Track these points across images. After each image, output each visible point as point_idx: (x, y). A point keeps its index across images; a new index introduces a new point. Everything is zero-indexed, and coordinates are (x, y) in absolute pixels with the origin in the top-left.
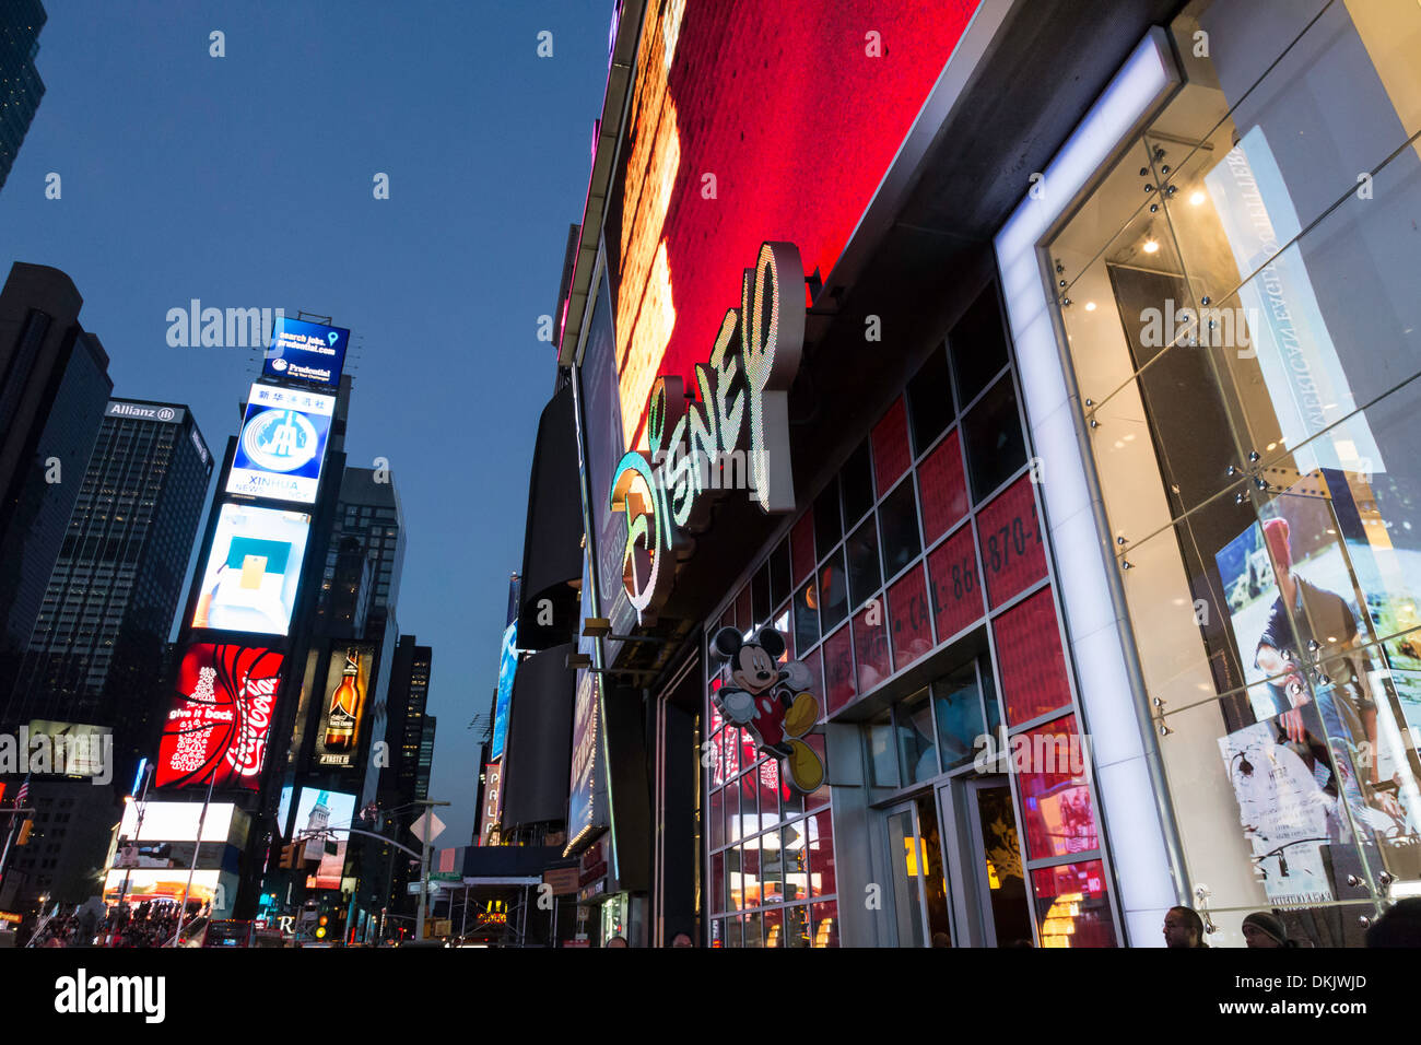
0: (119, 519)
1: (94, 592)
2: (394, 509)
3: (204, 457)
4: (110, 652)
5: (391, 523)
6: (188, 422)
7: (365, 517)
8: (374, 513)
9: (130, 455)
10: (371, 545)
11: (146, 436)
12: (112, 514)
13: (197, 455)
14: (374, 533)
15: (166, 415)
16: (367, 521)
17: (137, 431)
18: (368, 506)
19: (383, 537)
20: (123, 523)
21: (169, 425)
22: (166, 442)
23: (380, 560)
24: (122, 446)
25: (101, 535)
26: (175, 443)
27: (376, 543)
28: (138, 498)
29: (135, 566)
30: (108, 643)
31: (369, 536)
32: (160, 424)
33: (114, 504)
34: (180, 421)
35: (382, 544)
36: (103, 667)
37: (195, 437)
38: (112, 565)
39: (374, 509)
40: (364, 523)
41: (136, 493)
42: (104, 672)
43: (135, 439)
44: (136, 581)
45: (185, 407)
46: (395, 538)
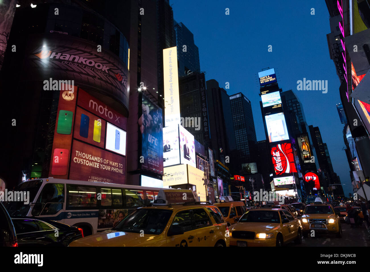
0: (239, 120)
1: (240, 136)
2: (296, 98)
3: (248, 101)
4: (248, 147)
5: (297, 102)
6: (243, 96)
7: (290, 103)
8: (291, 101)
9: (235, 107)
10: (294, 109)
11: (236, 102)
12: (237, 120)
13: (247, 102)
14: (294, 106)
15: (238, 96)
16: (291, 104)
17: (234, 101)
18: (289, 100)
19: (296, 106)
20: (239, 121)
21: (239, 98)
22: (240, 102)
23: (298, 112)
24: (233, 106)
25: (237, 125)
26: (242, 101)
27: (295, 108)
28: (240, 115)
29: (245, 129)
30: (247, 146)
31: (293, 107)
32: (238, 98)
33: (236, 118)
34: (241, 96)
35: (297, 107)
36: (248, 150)
37: (245, 98)
38: (241, 130)
39: (291, 100)
40: (290, 104)
41: (239, 114)
42: (249, 151)
43: (235, 103)
44: (247, 132)
45: (241, 93)
46: (299, 105)
